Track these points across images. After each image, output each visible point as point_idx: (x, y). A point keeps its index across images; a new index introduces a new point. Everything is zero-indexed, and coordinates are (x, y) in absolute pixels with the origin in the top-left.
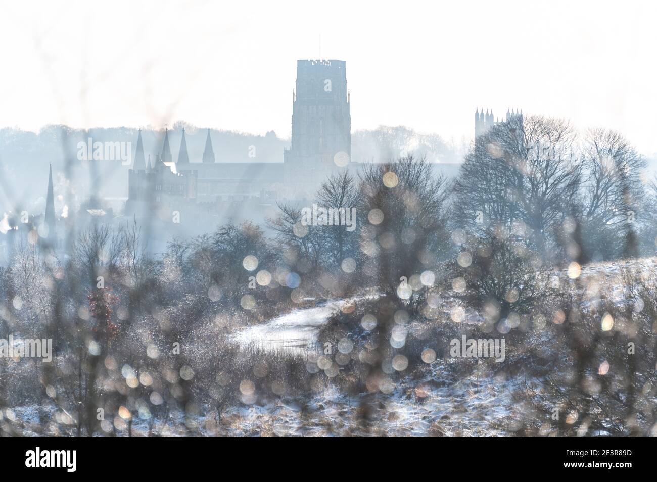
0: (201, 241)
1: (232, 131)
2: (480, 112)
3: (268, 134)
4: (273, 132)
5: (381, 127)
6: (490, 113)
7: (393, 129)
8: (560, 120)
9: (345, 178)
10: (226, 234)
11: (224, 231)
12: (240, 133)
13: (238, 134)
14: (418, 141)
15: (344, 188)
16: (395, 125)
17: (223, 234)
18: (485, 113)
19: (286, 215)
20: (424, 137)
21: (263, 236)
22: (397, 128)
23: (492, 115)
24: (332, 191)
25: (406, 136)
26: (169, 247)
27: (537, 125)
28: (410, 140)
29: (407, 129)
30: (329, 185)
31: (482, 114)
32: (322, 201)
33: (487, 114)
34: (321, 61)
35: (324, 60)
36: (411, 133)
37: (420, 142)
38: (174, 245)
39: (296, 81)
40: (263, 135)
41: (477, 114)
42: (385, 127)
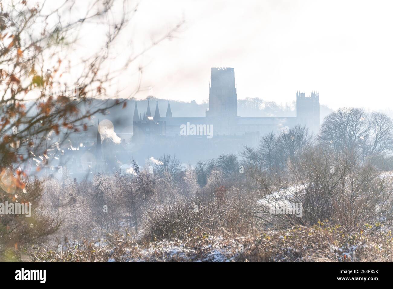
0: (211, 161)
1: (175, 101)
2: (299, 92)
3: (192, 101)
4: (194, 100)
5: (247, 98)
6: (303, 93)
7: (252, 99)
8: (361, 109)
9: (271, 135)
10: (222, 158)
11: (221, 157)
12: (179, 101)
13: (178, 102)
14: (265, 105)
15: (271, 139)
16: (254, 97)
17: (221, 159)
18: (301, 93)
19: (247, 150)
20: (268, 103)
21: (237, 159)
22: (255, 98)
23: (304, 94)
24: (267, 140)
25: (259, 102)
26: (197, 164)
27: (351, 111)
28: (261, 104)
29: (260, 99)
30: (265, 137)
31: (300, 93)
32: (262, 145)
33: (302, 93)
34: (223, 68)
35: (224, 68)
36: (261, 101)
37: (266, 105)
38: (199, 164)
39: (211, 78)
40: (190, 102)
41: (297, 93)
42: (249, 98)
